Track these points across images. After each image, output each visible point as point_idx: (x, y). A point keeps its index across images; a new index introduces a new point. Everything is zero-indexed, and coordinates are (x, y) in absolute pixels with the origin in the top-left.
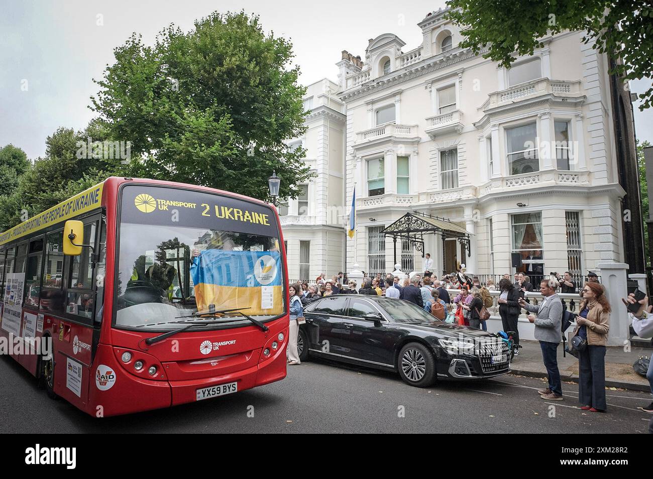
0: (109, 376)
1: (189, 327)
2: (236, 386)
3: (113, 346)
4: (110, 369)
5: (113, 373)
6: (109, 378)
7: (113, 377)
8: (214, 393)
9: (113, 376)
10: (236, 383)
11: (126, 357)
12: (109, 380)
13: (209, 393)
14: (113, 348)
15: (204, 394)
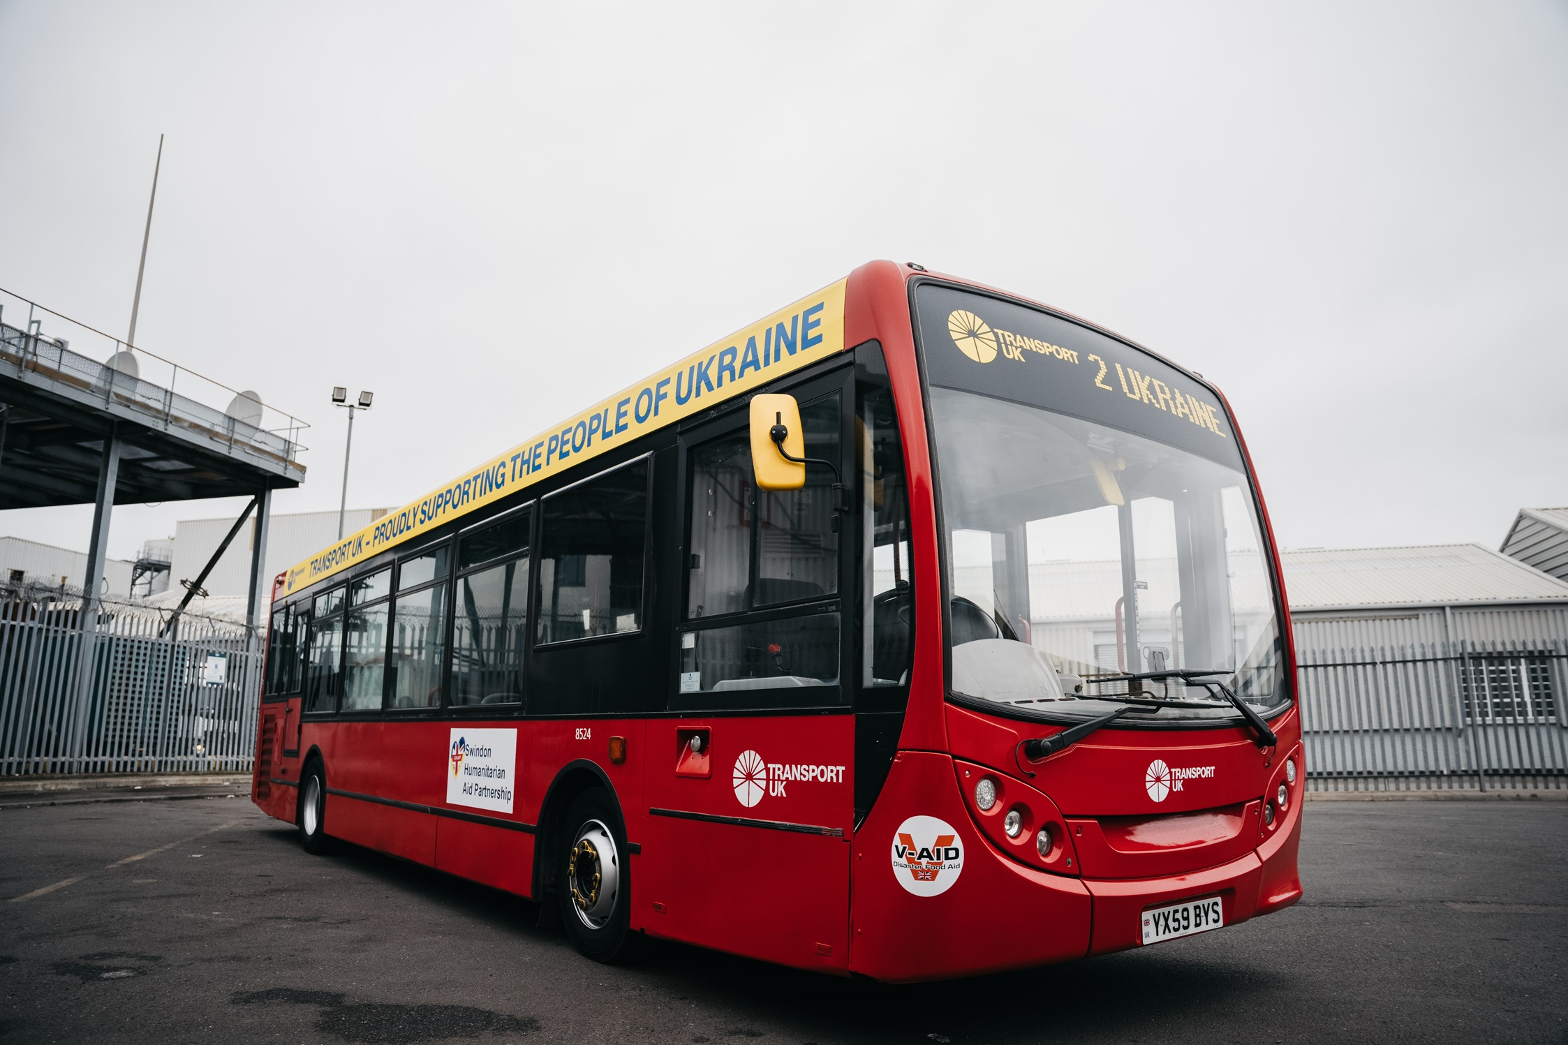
0: (947, 851)
1: (1120, 713)
2: (1219, 909)
3: (954, 757)
4: (947, 829)
5: (958, 843)
6: (947, 858)
7: (957, 856)
8: (1176, 925)
9: (957, 850)
10: (1219, 900)
11: (985, 792)
12: (947, 863)
13: (1167, 926)
14: (954, 763)
15: (1157, 924)
